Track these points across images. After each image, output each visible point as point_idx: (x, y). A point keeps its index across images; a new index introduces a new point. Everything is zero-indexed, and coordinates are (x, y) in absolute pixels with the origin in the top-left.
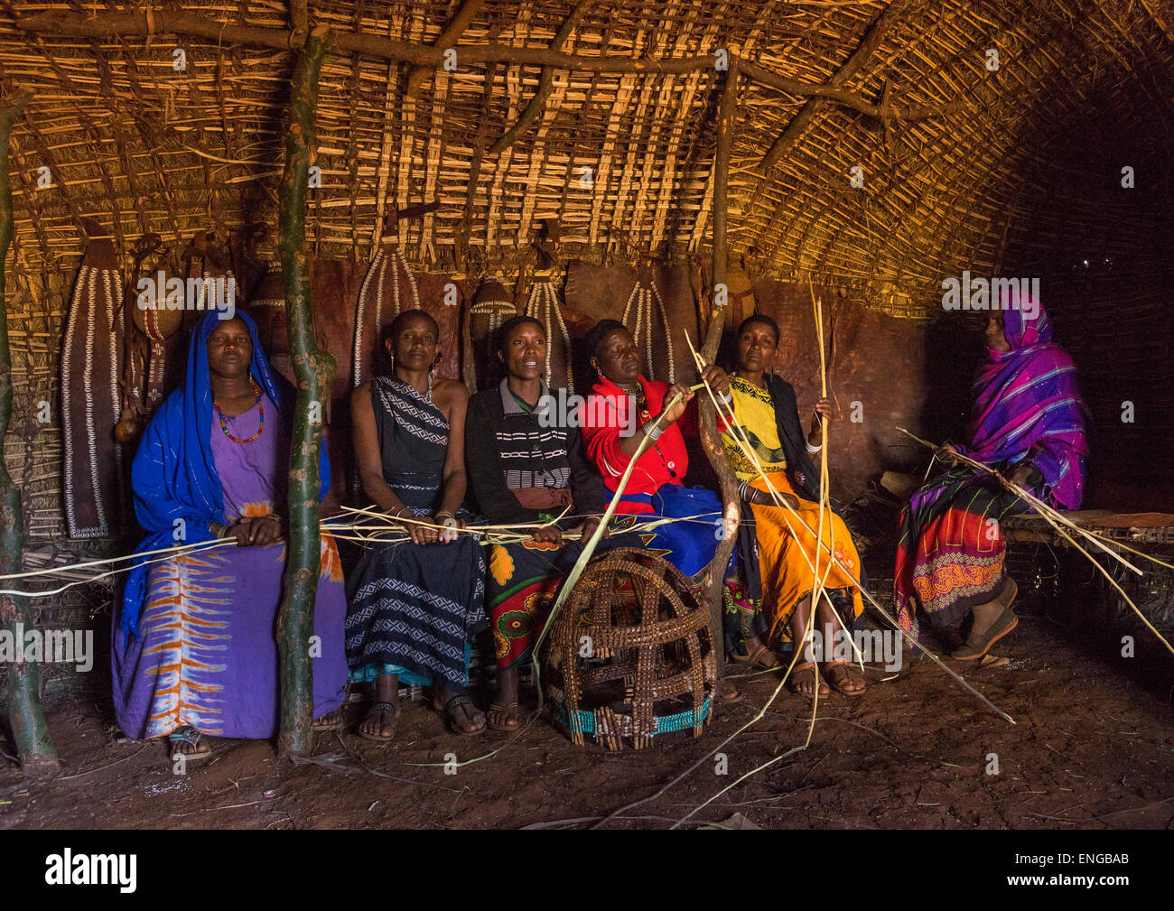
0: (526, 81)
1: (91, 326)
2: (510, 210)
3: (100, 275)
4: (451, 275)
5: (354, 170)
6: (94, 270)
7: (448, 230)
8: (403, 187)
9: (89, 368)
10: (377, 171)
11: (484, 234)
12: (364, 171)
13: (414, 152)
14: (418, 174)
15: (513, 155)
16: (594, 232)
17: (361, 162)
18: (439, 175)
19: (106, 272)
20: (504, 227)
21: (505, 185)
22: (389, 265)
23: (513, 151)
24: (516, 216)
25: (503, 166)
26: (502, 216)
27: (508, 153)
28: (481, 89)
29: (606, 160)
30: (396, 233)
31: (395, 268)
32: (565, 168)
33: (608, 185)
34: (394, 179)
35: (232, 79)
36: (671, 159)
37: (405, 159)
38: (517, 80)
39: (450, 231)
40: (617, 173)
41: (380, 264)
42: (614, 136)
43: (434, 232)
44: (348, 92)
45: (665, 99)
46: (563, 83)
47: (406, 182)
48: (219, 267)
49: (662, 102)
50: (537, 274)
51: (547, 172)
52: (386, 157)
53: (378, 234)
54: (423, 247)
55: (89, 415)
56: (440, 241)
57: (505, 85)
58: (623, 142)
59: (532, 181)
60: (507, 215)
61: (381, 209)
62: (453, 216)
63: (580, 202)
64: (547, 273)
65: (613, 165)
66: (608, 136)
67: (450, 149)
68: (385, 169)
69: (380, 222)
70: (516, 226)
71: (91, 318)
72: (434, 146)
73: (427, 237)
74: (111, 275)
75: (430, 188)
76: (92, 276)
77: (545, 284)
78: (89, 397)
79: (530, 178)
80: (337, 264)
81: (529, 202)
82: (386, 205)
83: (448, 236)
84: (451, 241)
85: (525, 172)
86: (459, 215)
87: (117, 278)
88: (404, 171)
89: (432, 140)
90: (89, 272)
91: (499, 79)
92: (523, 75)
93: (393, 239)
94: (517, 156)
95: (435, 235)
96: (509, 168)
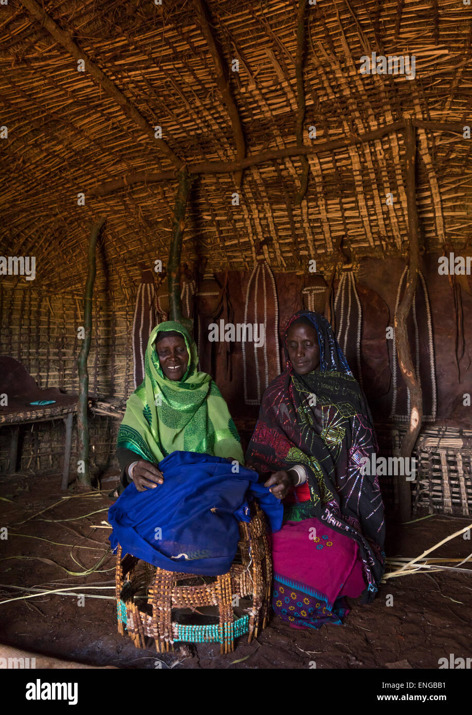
0: (296, 164)
1: (143, 308)
2: (317, 234)
3: (146, 286)
4: (296, 272)
5: (234, 226)
6: (144, 285)
7: (287, 249)
8: (259, 229)
9: (142, 327)
10: (244, 224)
11: (307, 248)
12: (239, 225)
13: (259, 212)
14: (264, 222)
15: (307, 204)
16: (371, 240)
17: (236, 221)
18: (274, 221)
19: (148, 285)
20: (317, 243)
21: (310, 221)
22: (261, 270)
23: (307, 202)
24: (321, 237)
25: (305, 211)
26: (314, 237)
27: (304, 203)
28: (276, 174)
29: (361, 197)
30: (263, 253)
31: (264, 271)
32: (339, 206)
33: (368, 211)
34: (253, 226)
35: (171, 195)
36: (401, 189)
37: (255, 216)
38: (291, 165)
39: (289, 249)
40: (370, 203)
41: (257, 270)
42: (360, 183)
43: (281, 251)
44: (218, 190)
45: (381, 154)
46: (316, 161)
47: (260, 227)
48: (190, 279)
49: (379, 157)
50: (344, 267)
51: (329, 210)
52: (246, 216)
53: (254, 255)
54: (278, 259)
55: (141, 347)
56: (284, 255)
57: (286, 169)
58: (366, 185)
59: (323, 215)
60: (317, 237)
61: (252, 242)
62: (287, 241)
63: (356, 223)
64: (350, 266)
65: (366, 200)
66: (356, 183)
67: (274, 207)
68: (248, 222)
69: (253, 249)
70: (324, 242)
71: (143, 305)
72: (266, 206)
73: (278, 253)
74: (150, 286)
75: (272, 228)
76: (143, 287)
77: (349, 273)
78: (141, 339)
79: (322, 214)
80: (238, 273)
81: (326, 228)
82: (254, 240)
83: (289, 252)
84: (291, 254)
85: (318, 212)
86: (290, 240)
87: (153, 287)
88: (257, 221)
89: (265, 204)
90: (142, 285)
91: (282, 167)
92: (293, 162)
93: (261, 257)
94: (310, 204)
95: (282, 252)
96: (308, 211)
